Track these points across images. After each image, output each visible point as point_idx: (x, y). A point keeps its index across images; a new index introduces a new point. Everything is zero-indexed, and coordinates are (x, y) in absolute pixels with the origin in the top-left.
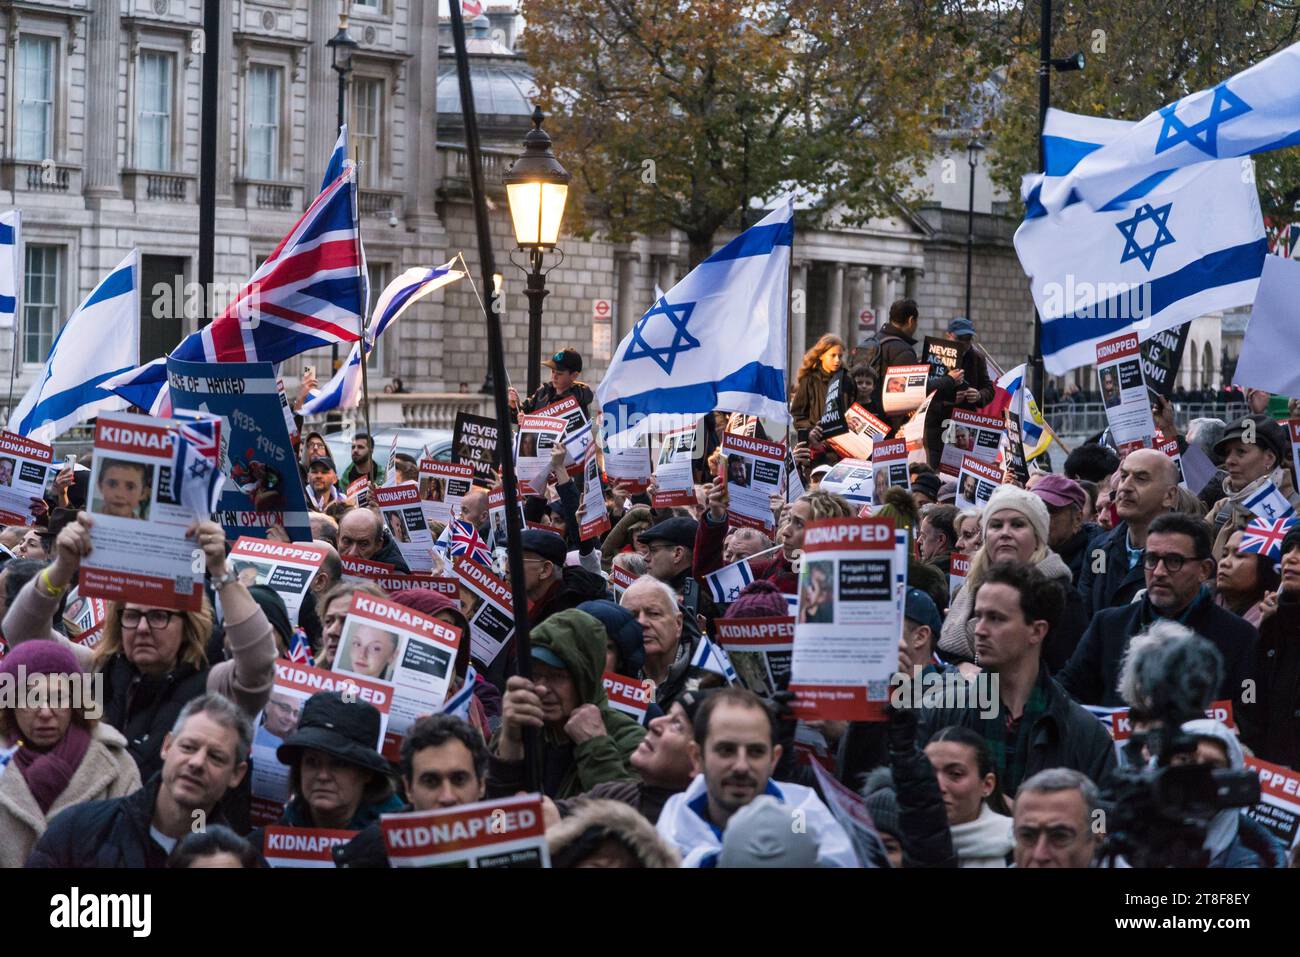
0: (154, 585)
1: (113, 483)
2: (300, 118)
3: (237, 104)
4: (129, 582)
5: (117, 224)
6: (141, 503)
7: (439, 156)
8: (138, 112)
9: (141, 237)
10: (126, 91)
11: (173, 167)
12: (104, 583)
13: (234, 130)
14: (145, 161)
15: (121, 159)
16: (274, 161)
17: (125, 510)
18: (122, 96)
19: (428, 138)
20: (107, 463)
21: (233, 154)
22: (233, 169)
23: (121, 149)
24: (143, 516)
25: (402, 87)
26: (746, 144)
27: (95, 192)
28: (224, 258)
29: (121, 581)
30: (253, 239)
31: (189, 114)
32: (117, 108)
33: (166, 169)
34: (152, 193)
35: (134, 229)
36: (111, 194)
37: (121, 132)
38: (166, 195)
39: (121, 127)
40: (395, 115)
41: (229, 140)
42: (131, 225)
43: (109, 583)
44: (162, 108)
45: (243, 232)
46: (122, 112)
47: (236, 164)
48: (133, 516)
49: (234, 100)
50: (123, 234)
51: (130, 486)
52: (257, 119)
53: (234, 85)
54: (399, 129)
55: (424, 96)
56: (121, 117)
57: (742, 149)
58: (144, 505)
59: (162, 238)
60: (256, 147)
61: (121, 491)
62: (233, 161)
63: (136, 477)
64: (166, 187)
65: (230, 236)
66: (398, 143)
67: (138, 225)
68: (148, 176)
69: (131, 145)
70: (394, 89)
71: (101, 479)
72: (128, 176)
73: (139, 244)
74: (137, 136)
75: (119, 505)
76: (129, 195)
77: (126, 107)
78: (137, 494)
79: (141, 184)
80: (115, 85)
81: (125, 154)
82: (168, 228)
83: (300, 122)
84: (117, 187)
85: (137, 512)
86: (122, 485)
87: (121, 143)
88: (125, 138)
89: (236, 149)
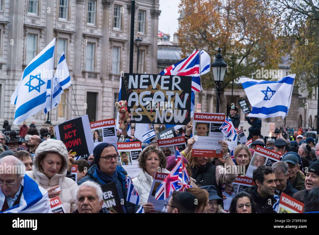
0: (211, 152)
1: (200, 128)
2: (125, 59)
3: (110, 56)
4: (205, 152)
5: (81, 84)
6: (207, 132)
7: (158, 69)
8: (86, 57)
9: (87, 87)
10: (83, 52)
11: (94, 70)
12: (199, 153)
13: (109, 62)
14: (88, 69)
15: (82, 68)
16: (118, 70)
17: (203, 134)
18: (82, 53)
19: (155, 65)
20: (198, 124)
21: (109, 68)
22: (109, 71)
23: (82, 66)
24: (207, 135)
25: (149, 52)
26: (233, 66)
27: (76, 76)
28: (106, 93)
29: (203, 152)
30: (113, 88)
31: (99, 58)
32: (81, 56)
33: (93, 71)
34: (89, 77)
35: (85, 85)
36: (80, 77)
37: (82, 62)
38: (93, 77)
39: (82, 61)
40: (147, 59)
41: (108, 64)
42: (84, 84)
43: (200, 152)
44: (92, 56)
45: (111, 87)
46: (82, 57)
47: (109, 70)
48: (205, 136)
49: (109, 54)
50: (82, 87)
51: (204, 128)
52: (114, 59)
53: (109, 51)
54: (148, 62)
55: (154, 54)
56: (82, 58)
57: (232, 68)
58: (208, 133)
59: (92, 88)
60: (114, 66)
61: (202, 130)
62: (109, 69)
63: (206, 126)
64: (93, 75)
65: (108, 87)
66: (148, 66)
67: (86, 84)
68: (89, 72)
69: (84, 65)
70: (147, 53)
71: (196, 127)
72: (84, 73)
73: (86, 89)
74: (86, 63)
75: (201, 133)
76: (84, 77)
77: (83, 56)
78: (206, 130)
79: (87, 75)
80: (81, 51)
81: (83, 67)
82: (93, 85)
83: (125, 60)
84: (81, 75)
85: (206, 135)
86: (202, 129)
87: (82, 65)
88: (83, 63)
89: (110, 66)
